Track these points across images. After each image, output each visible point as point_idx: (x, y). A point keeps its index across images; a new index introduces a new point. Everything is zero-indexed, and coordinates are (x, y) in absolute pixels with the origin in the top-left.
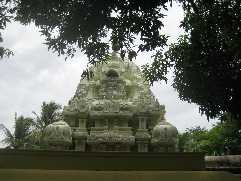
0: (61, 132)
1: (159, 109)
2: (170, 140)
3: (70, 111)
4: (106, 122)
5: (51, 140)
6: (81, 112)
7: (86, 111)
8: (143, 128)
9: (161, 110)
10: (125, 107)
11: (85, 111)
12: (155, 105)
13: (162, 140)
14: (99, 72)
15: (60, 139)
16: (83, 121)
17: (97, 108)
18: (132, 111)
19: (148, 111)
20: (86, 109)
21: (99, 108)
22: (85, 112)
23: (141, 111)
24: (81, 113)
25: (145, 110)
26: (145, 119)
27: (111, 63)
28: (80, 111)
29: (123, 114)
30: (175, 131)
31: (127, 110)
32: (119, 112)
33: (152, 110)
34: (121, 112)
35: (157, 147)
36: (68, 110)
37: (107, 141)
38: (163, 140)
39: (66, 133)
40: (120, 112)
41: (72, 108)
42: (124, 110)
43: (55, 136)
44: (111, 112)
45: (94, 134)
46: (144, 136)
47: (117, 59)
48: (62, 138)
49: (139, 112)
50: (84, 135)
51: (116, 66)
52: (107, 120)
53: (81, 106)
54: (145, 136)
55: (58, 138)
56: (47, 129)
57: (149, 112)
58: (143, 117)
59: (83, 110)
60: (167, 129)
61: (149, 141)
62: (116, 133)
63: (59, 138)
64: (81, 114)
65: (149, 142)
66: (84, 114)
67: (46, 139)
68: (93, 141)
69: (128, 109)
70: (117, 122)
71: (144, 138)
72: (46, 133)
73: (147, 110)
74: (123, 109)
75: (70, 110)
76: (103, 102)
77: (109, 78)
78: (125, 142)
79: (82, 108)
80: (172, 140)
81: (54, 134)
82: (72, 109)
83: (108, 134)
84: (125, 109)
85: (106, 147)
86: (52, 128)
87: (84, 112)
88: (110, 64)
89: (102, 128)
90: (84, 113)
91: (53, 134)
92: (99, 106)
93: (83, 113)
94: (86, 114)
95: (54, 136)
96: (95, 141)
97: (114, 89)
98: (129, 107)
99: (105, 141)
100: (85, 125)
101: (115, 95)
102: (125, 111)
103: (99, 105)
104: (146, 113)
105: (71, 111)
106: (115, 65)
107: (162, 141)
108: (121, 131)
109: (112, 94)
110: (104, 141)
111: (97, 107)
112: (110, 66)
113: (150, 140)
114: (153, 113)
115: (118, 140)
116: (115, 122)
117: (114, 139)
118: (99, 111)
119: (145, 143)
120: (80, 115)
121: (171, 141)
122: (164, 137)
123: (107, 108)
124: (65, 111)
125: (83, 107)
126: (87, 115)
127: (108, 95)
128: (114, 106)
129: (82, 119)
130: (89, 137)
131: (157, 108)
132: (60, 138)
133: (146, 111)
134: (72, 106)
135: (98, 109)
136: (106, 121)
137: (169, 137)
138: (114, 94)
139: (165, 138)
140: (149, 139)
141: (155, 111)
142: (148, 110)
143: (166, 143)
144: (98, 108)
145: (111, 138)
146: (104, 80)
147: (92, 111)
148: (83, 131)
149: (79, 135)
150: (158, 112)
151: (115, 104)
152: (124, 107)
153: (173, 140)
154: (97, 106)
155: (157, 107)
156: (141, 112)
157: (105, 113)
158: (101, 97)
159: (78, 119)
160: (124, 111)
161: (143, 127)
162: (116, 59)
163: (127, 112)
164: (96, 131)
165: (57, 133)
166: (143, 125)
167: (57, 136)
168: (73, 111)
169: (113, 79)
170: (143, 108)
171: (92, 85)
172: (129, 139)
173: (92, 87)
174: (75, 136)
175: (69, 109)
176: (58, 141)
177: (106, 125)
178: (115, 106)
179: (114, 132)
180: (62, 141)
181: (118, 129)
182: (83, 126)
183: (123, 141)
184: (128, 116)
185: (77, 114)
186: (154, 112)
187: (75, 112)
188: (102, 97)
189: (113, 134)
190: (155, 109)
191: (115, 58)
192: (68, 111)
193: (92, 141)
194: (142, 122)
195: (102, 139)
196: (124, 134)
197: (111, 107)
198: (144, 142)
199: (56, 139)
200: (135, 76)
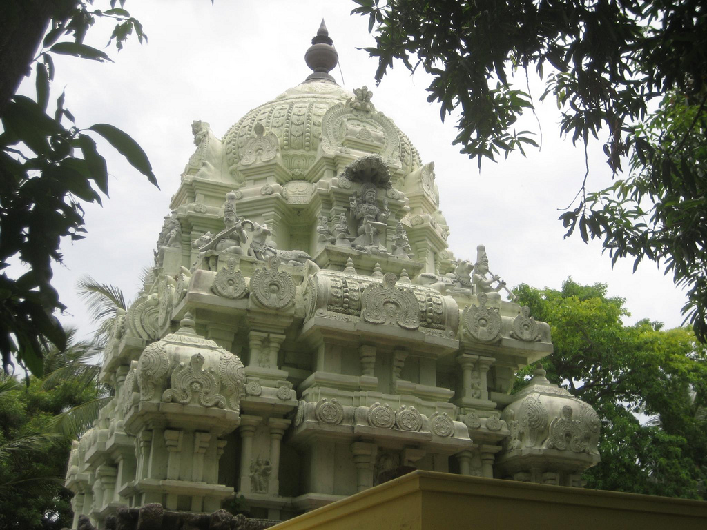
0: (212, 381)
1: (533, 337)
2: (580, 453)
3: (221, 295)
4: (365, 360)
5: (172, 408)
6: (267, 307)
7: (286, 305)
8: (479, 398)
9: (540, 340)
10: (436, 315)
11: (281, 304)
12: (521, 318)
13: (558, 449)
14: (292, 152)
15: (207, 407)
16: (270, 342)
17: (337, 303)
18: (456, 329)
19: (498, 339)
20: (286, 298)
21: (346, 302)
22: (283, 307)
23: (475, 335)
24: (265, 311)
25: (490, 333)
26: (484, 366)
27: (358, 129)
28: (266, 302)
29: (428, 340)
30: (593, 423)
31: (440, 325)
32: (417, 329)
33: (512, 336)
34: (421, 330)
35: (527, 471)
36: (212, 290)
37: (384, 433)
38: (560, 448)
39: (230, 384)
40: (420, 328)
41: (231, 285)
42: (429, 324)
43: (189, 392)
44: (388, 325)
45: (335, 403)
46: (488, 428)
47: (372, 117)
48: (217, 405)
49: (469, 335)
50: (285, 400)
51: (376, 143)
52: (369, 353)
53: (267, 280)
54: (489, 425)
55: (201, 404)
56: (152, 360)
57: (501, 340)
58: (482, 358)
59: (272, 300)
60: (571, 410)
61: (499, 444)
62: (413, 408)
63: (204, 404)
64: (265, 314)
65: (500, 448)
66: (276, 315)
67: (150, 399)
68: (332, 429)
69: (442, 322)
70: (402, 365)
71: (485, 434)
72: (149, 376)
73: (496, 332)
74: (429, 320)
75: (222, 291)
76: (355, 281)
77: (357, 188)
78: (441, 441)
79: (273, 292)
80: (584, 451)
81: (185, 386)
82: (230, 290)
83: (387, 407)
84: (433, 322)
85: (375, 453)
86: (170, 359)
87: (277, 309)
88: (354, 133)
89: (355, 379)
90: (278, 313)
91: (179, 383)
92: (347, 297)
93: (274, 312)
94: (283, 317)
95: (184, 391)
96: (339, 430)
97: (377, 233)
98: (449, 316)
99: (377, 432)
100: (273, 357)
101: (385, 260)
102: (433, 328)
103: (347, 291)
104: (490, 345)
105: (226, 297)
106: (372, 141)
107: (555, 453)
108: (423, 399)
109: (375, 254)
110: (374, 433)
111: (338, 297)
112: (354, 138)
113: (503, 442)
114: (512, 348)
115: (422, 432)
116: (396, 363)
117: (409, 431)
118: (346, 316)
119: (485, 451)
120: (259, 319)
121: (583, 456)
122: (561, 438)
123: (376, 308)
124: (204, 290)
125: (275, 287)
126: (286, 322)
127: (361, 254)
128: (400, 302)
129: (265, 335)
130: (317, 412)
131: (528, 331)
132: (209, 404)
133: (491, 338)
134: (228, 275)
135: (341, 306)
136: (367, 356)
137: (577, 440)
138: (382, 256)
139: (565, 444)
140: (500, 439)
141: (521, 340)
142: (497, 335)
143: (566, 459)
144: (343, 303)
145: (396, 424)
146: (335, 193)
147: (321, 310)
148: (275, 383)
149: (264, 397)
150: (528, 347)
151: (401, 297)
152: (431, 311)
153: (588, 453)
154: (337, 293)
155: (526, 327)
156: (477, 339)
157: (368, 324)
158: (334, 259)
159: (252, 333)
160: (429, 326)
161: (478, 392)
162: (369, 116)
163: (440, 331)
164: (335, 391)
165: (197, 382)
166: (476, 386)
167: (194, 392)
168: (234, 299)
169: (371, 193)
170: (484, 325)
171: (277, 198)
172: (452, 433)
173: (273, 207)
174: (249, 399)
175: (219, 288)
176: (201, 412)
177: (361, 370)
178: (403, 305)
179: (403, 401)
180: (214, 417)
181: (412, 390)
182: (268, 360)
183: (435, 440)
184: (442, 348)
185: (248, 311)
186: (515, 344)
187: (242, 304)
188: (340, 259)
189: (403, 409)
190: (520, 335)
191: (368, 112)
192: (214, 293)
193: (327, 428)
194: (476, 374)
195: (366, 425)
196: (436, 415)
197: (388, 304)
198: (485, 446)
199: (191, 405)
200: (425, 194)
